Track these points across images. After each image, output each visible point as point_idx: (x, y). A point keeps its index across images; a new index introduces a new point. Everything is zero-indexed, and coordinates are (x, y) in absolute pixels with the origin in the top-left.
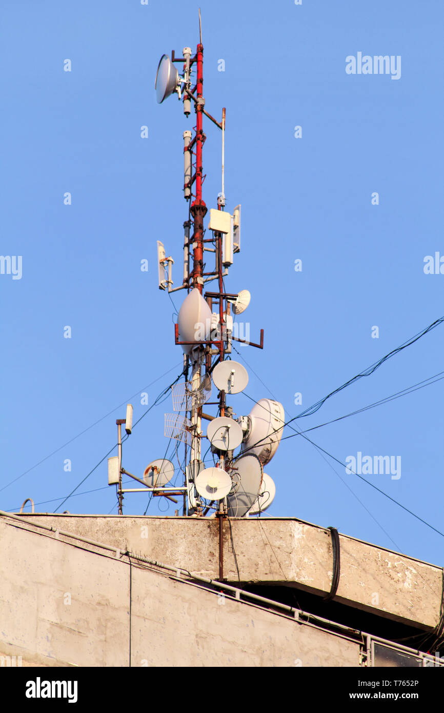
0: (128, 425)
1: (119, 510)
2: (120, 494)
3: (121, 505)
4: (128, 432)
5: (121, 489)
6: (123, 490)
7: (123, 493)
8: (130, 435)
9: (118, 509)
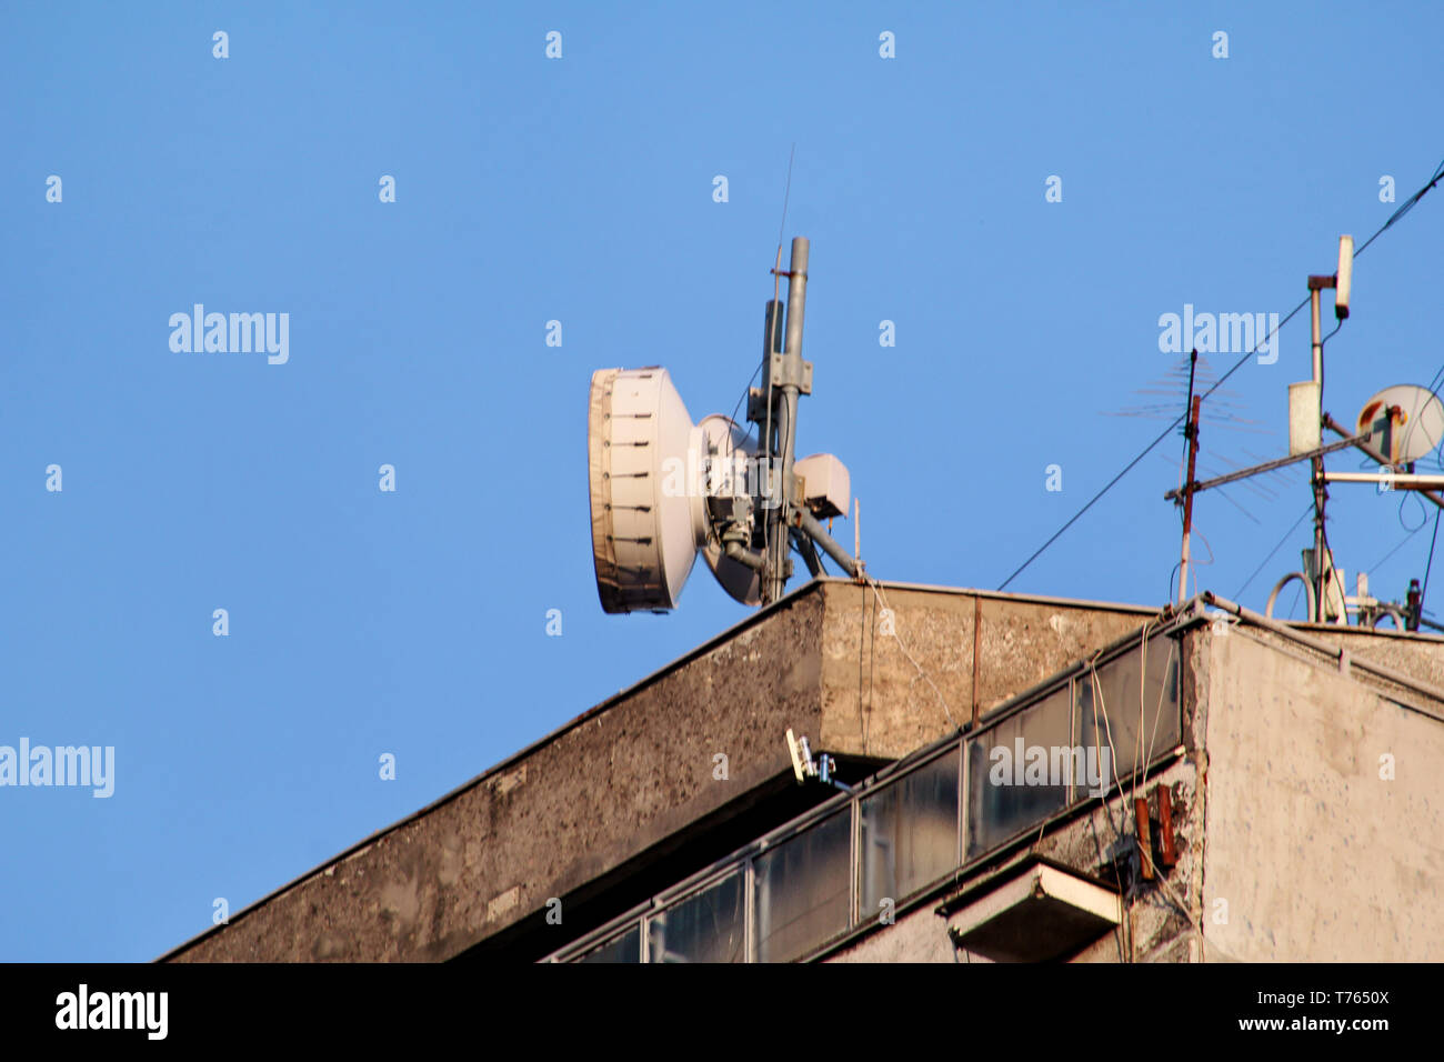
0: (1343, 294)
1: (1316, 529)
2: (1320, 485)
3: (1320, 515)
4: (1342, 312)
5: (1323, 471)
6: (1328, 476)
7: (1328, 482)
8: (1345, 321)
9: (1314, 526)
